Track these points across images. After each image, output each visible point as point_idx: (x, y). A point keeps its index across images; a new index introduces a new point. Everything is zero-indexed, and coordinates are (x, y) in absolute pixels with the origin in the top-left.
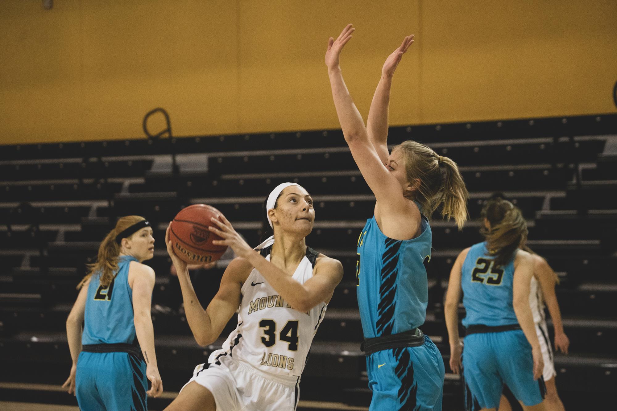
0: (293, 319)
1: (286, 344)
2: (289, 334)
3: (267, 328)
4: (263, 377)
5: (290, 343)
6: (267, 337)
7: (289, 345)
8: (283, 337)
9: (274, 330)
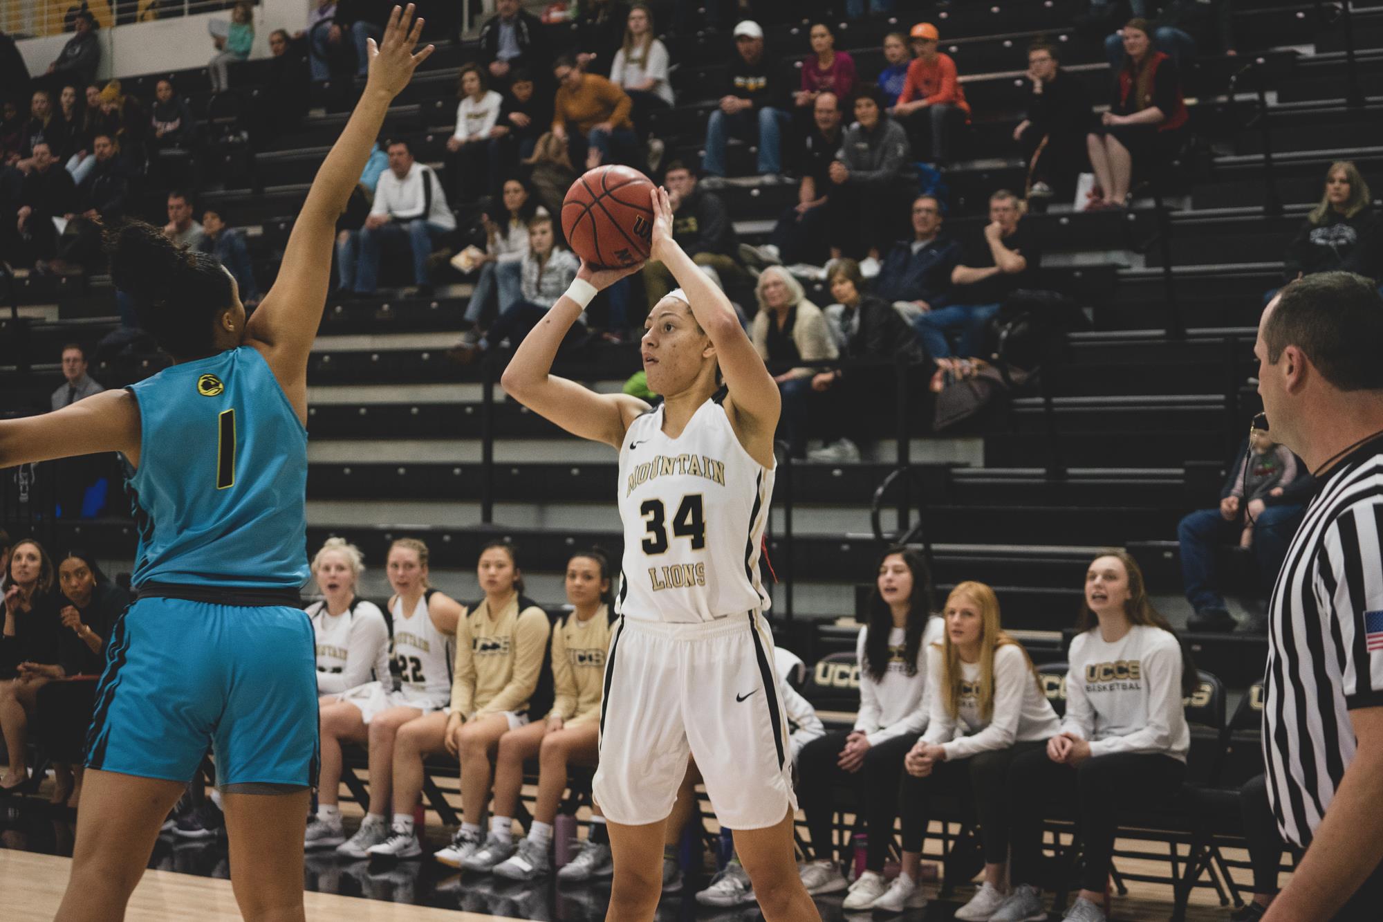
0: (693, 491)
1: (687, 540)
2: (689, 520)
3: (651, 516)
4: (687, 641)
5: (692, 537)
6: (653, 537)
7: (692, 541)
8: (680, 529)
9: (663, 519)
